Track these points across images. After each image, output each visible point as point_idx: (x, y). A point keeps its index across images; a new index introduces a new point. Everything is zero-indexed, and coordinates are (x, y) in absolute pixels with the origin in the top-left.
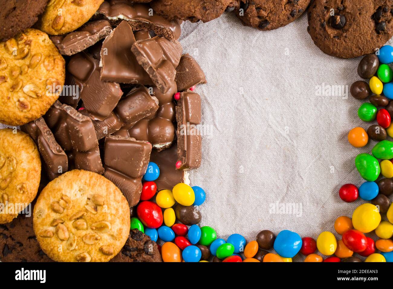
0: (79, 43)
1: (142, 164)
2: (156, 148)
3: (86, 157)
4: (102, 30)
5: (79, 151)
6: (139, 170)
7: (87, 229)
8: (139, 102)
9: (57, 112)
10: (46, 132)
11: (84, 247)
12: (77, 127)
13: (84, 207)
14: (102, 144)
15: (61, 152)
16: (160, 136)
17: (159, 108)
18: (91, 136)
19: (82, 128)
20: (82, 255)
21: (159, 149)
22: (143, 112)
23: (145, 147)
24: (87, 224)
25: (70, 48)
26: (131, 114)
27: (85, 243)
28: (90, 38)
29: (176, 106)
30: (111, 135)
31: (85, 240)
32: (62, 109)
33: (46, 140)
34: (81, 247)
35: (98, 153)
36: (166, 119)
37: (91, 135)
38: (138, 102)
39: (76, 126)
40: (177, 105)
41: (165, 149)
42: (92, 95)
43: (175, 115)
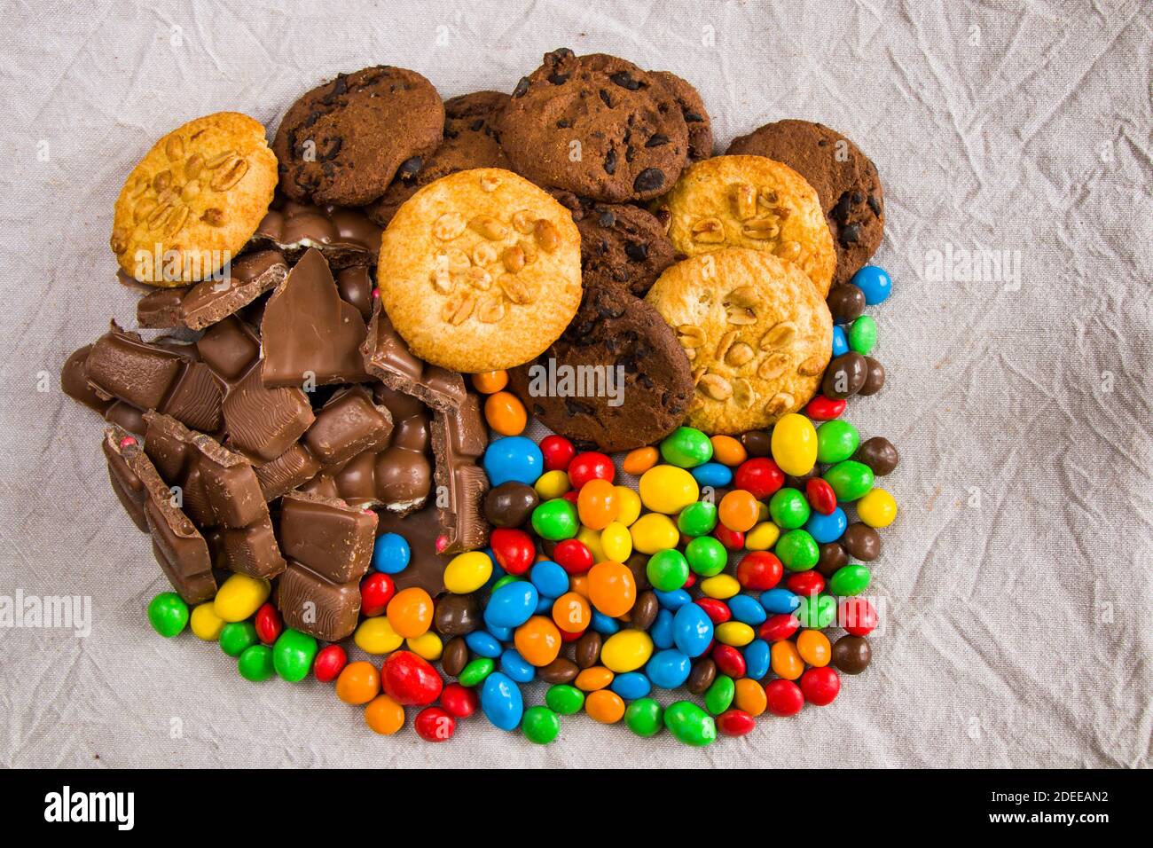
0: (215, 303)
1: (354, 556)
2: (393, 510)
3: (244, 540)
4: (266, 273)
5: (230, 528)
6: (347, 569)
7: (756, 355)
8: (350, 419)
9: (180, 449)
10: (160, 493)
11: (770, 387)
12: (221, 479)
13: (729, 323)
14: (277, 509)
15: (191, 532)
16: (400, 486)
17: (394, 429)
18: (251, 497)
19: (230, 480)
20: (775, 402)
21: (400, 513)
22: (360, 439)
23: (359, 521)
24: (749, 346)
25: (198, 316)
26: (333, 446)
27: (766, 380)
28: (240, 292)
29: (431, 422)
30: (297, 489)
31: (765, 374)
32: (190, 442)
33: (161, 509)
34: (764, 390)
35: (269, 528)
36: (410, 450)
37: (250, 494)
38: (348, 420)
39: (217, 477)
40: (433, 420)
41: (413, 512)
42: (251, 414)
43: (431, 440)
